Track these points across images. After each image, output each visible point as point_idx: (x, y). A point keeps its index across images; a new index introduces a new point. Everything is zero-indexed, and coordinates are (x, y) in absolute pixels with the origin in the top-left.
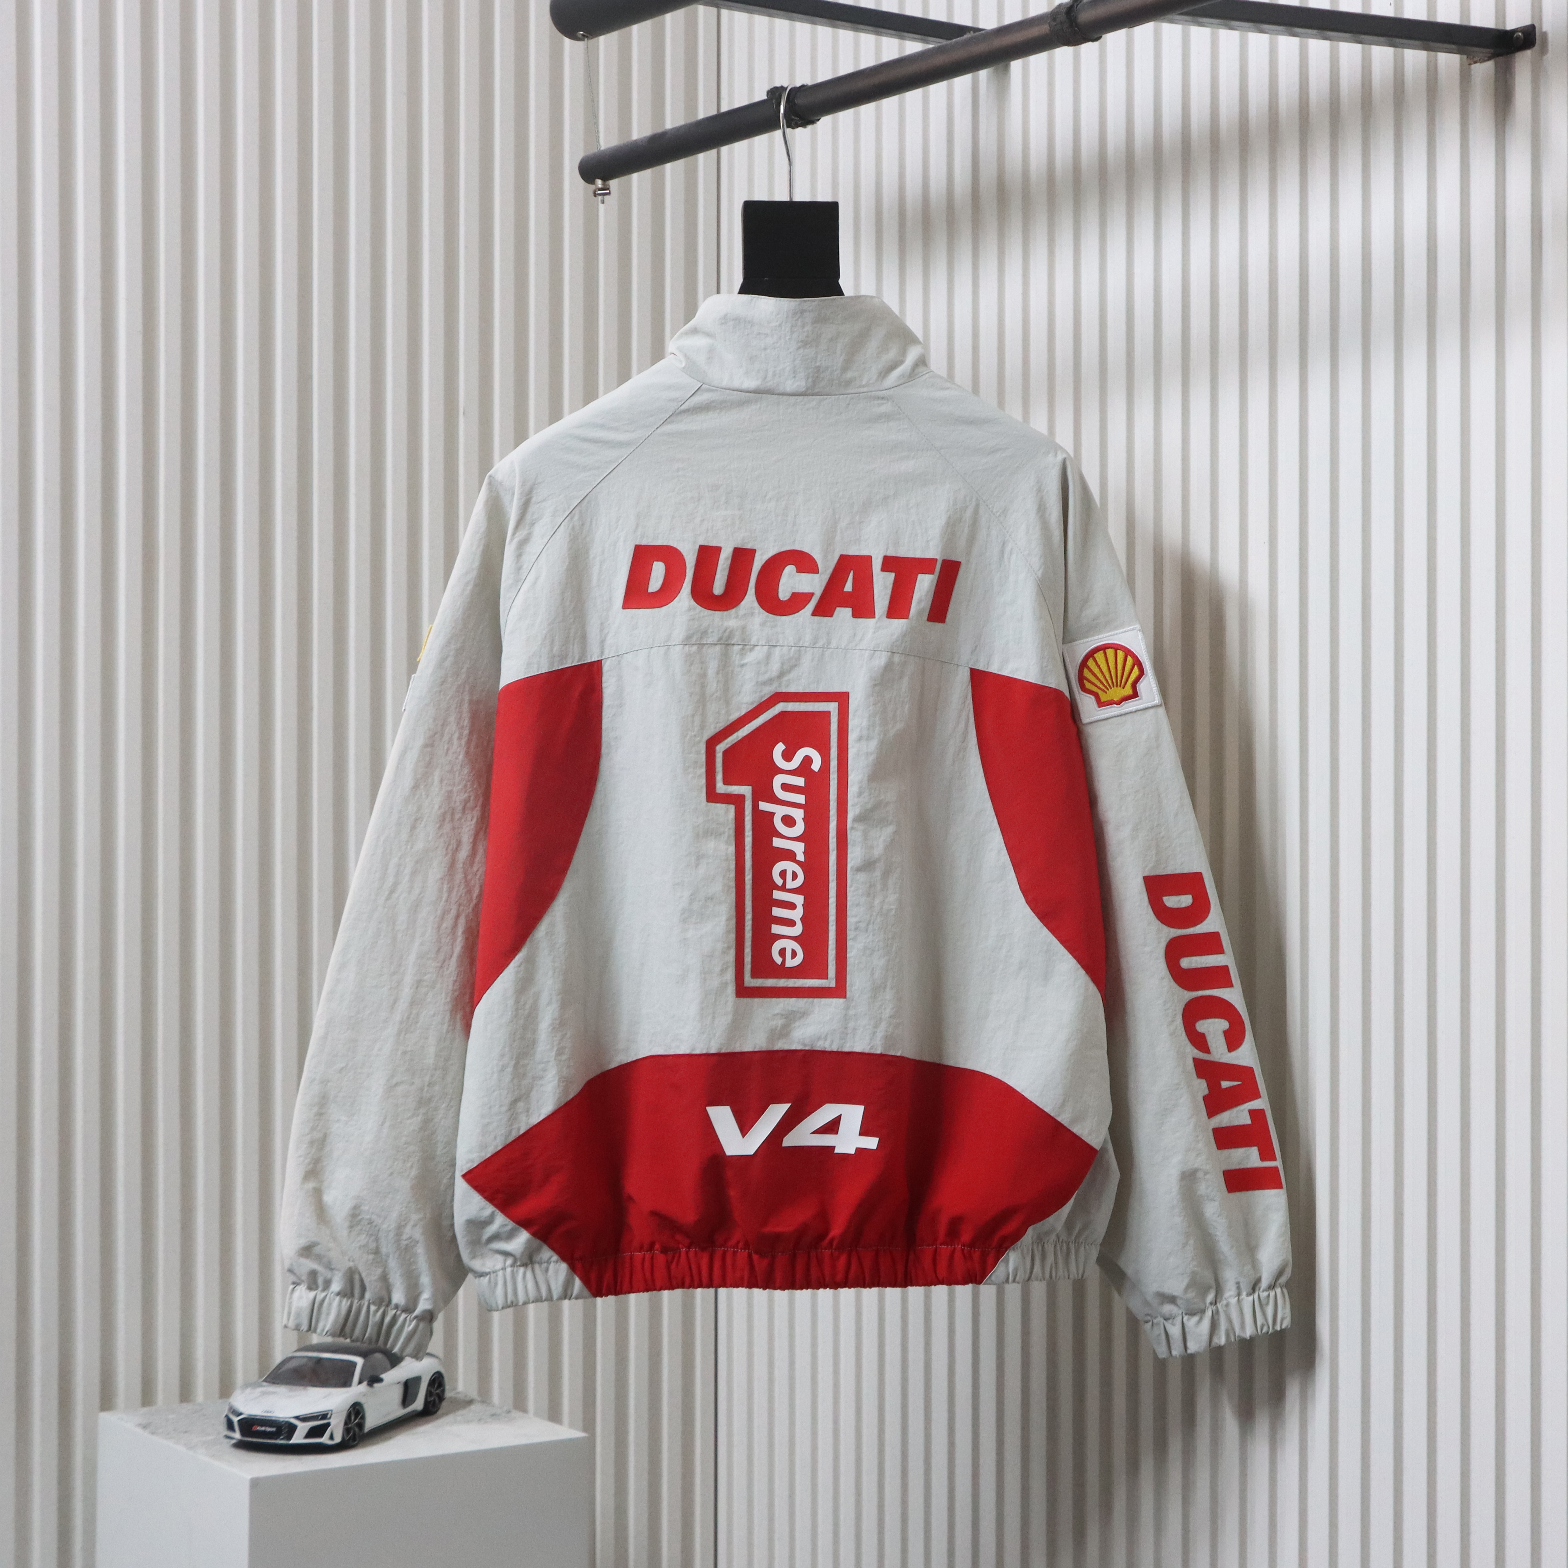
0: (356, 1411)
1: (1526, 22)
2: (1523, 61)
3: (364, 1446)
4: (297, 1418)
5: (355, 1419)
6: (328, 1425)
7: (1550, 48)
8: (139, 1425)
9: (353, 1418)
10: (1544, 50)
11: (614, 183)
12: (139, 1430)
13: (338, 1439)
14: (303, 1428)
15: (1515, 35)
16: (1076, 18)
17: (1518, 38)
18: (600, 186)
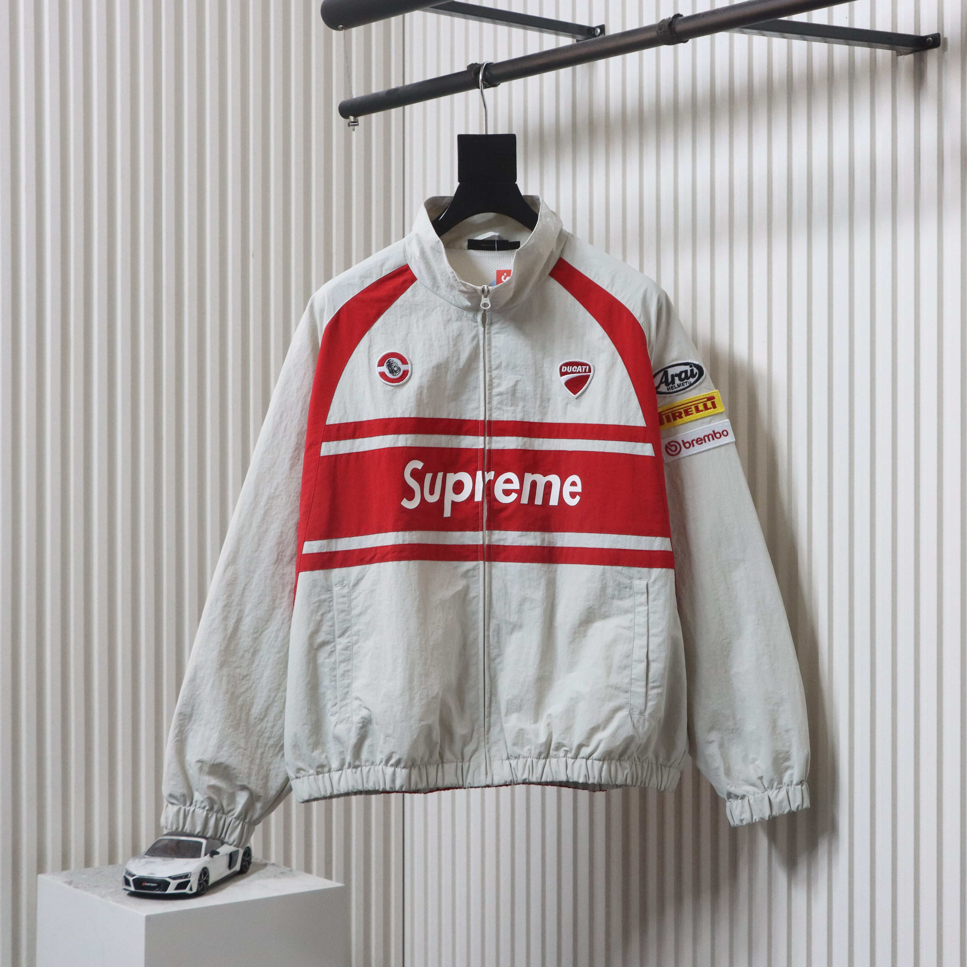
0: (205, 872)
1: (934, 31)
2: (932, 55)
3: (209, 894)
4: (170, 877)
5: (204, 878)
6: (189, 881)
7: (949, 47)
8: (66, 882)
9: (203, 877)
10: (945, 49)
11: (361, 119)
12: (66, 886)
13: (195, 890)
14: (173, 884)
15: (928, 39)
16: (674, 29)
17: (929, 41)
18: (352, 120)
